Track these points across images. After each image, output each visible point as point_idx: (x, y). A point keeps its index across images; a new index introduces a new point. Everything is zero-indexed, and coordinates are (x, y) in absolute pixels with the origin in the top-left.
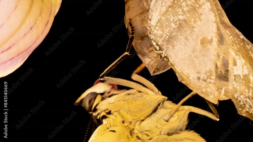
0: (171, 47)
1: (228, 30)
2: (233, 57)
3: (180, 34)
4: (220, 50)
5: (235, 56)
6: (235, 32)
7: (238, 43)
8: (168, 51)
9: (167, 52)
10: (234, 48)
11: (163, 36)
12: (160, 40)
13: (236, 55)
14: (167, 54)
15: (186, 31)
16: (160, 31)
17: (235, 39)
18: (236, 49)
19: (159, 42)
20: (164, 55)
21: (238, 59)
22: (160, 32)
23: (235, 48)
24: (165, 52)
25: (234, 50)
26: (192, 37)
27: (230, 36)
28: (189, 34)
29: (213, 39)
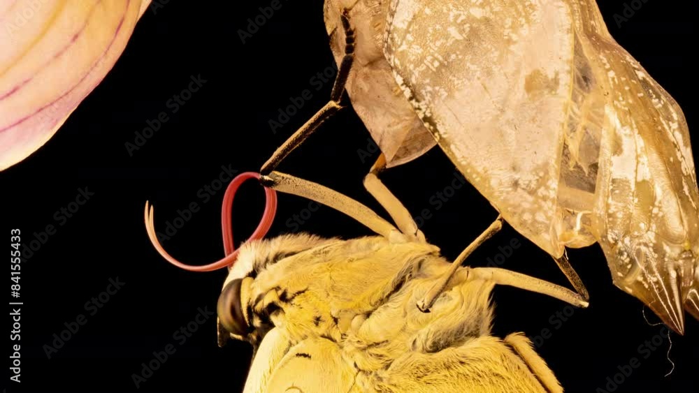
0: (444, 93)
1: (605, 53)
2: (615, 130)
3: (471, 59)
4: (576, 110)
5: (619, 126)
6: (622, 61)
7: (630, 90)
8: (436, 102)
9: (432, 105)
10: (619, 106)
11: (425, 62)
12: (414, 71)
13: (623, 126)
14: (432, 111)
15: (488, 51)
16: (418, 47)
17: (623, 79)
18: (623, 108)
19: (411, 77)
20: (424, 113)
21: (626, 135)
22: (417, 50)
23: (621, 104)
24: (426, 104)
25: (616, 108)
26: (502, 68)
27: (608, 70)
28: (495, 60)
29: (559, 79)
